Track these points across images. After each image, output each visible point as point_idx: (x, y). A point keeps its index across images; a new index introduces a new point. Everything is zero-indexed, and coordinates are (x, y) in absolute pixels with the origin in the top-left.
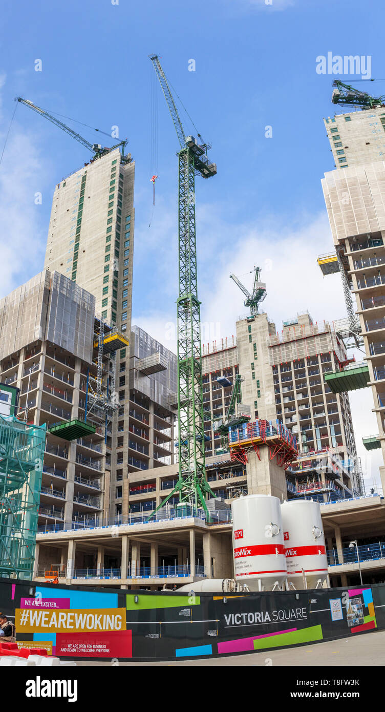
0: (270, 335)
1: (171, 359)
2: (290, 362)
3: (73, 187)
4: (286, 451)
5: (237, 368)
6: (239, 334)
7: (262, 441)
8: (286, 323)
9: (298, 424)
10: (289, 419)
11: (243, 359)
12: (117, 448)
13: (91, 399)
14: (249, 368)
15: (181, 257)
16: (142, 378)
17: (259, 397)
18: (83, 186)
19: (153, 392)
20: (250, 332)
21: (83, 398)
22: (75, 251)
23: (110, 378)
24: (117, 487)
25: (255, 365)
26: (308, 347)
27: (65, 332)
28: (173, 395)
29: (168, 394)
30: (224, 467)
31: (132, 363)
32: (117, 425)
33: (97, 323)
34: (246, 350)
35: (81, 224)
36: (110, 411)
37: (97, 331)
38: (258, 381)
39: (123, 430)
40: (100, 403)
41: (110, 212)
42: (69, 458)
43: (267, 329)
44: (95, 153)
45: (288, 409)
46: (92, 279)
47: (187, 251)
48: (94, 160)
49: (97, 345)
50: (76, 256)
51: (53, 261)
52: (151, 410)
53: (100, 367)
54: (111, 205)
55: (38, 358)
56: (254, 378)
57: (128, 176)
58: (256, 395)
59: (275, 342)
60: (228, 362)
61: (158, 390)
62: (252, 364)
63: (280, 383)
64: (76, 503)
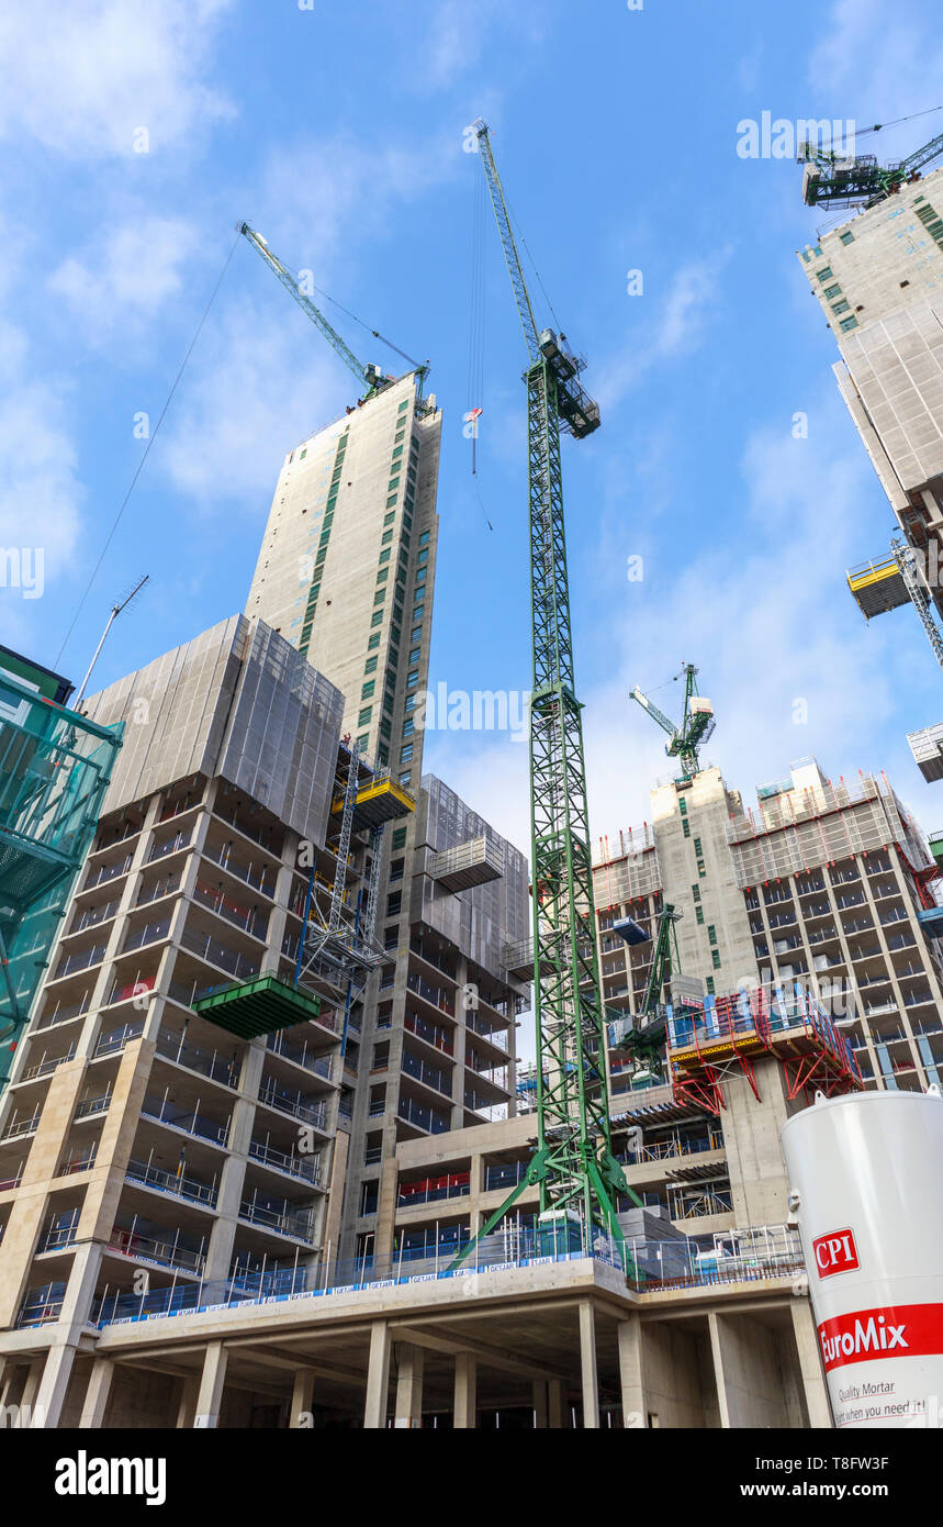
0: (732, 816)
1: (510, 863)
2: (787, 878)
3: (320, 460)
5: (658, 897)
6: (658, 818)
8: (766, 791)
11: (671, 876)
12: (371, 1073)
13: (314, 936)
14: (687, 898)
16: (443, 900)
17: (717, 966)
18: (340, 458)
19: (466, 933)
20: (684, 813)
21: (294, 932)
22: (310, 600)
23: (366, 891)
24: (365, 1184)
25: (701, 889)
26: (829, 838)
27: (267, 766)
28: (514, 946)
29: (501, 944)
30: (656, 1122)
31: (419, 861)
32: (375, 1011)
33: (344, 757)
34: (677, 855)
35: (327, 542)
36: (359, 971)
37: (342, 775)
38: (711, 928)
39: (389, 1026)
40: (332, 945)
41: (389, 518)
42: (240, 1089)
43: (725, 804)
44: (369, 385)
46: (341, 663)
48: (365, 401)
49: (340, 807)
50: (310, 613)
52: (463, 981)
54: (391, 501)
55: (192, 819)
56: (700, 921)
57: (427, 443)
58: (711, 962)
59: (745, 832)
60: (637, 884)
61: (478, 933)
62: (693, 887)
63: (767, 930)
64: (244, 1222)
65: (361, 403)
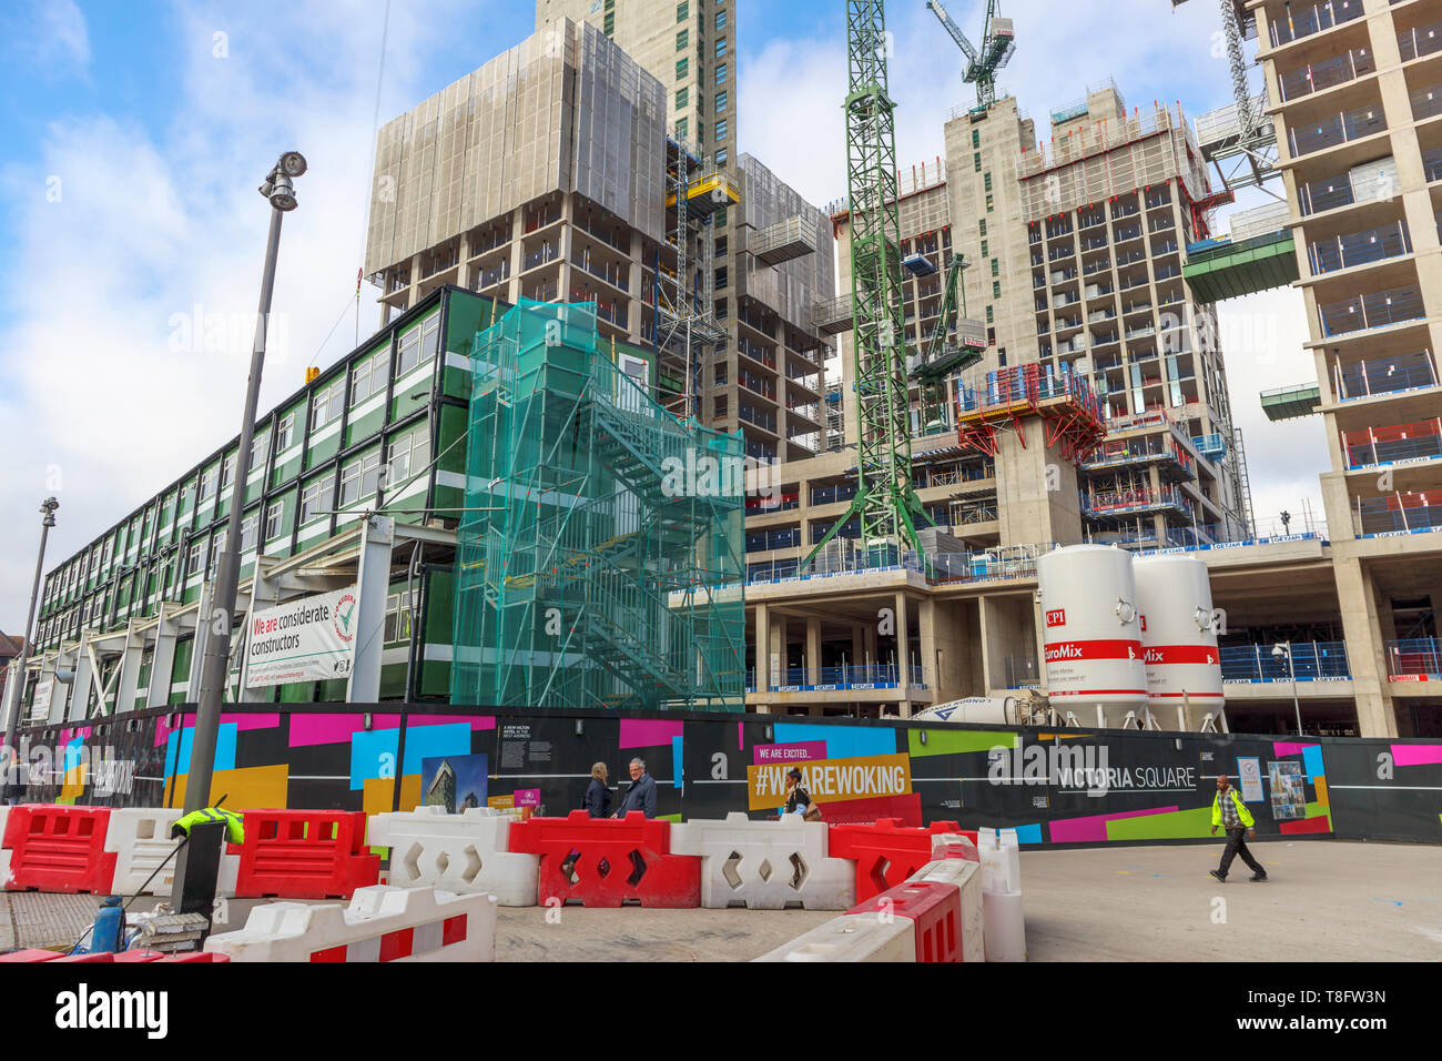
0: (1023, 150)
2: (1070, 213)
4: (1081, 427)
5: (947, 232)
6: (950, 153)
7: (1031, 409)
8: (1059, 115)
9: (1089, 355)
10: (1067, 345)
11: (960, 212)
13: (665, 321)
14: (974, 232)
16: (763, 271)
17: (997, 296)
19: (783, 301)
20: (976, 146)
21: (649, 318)
23: (700, 272)
25: (988, 223)
26: (1114, 173)
28: (823, 305)
29: (812, 304)
31: (741, 239)
32: (713, 372)
33: (672, 150)
34: (968, 189)
37: (673, 170)
38: (995, 261)
39: (726, 382)
43: (1017, 135)
45: (1063, 320)
49: (674, 201)
52: (780, 339)
53: (680, 249)
55: (556, 232)
56: (985, 254)
58: (992, 292)
59: (1034, 167)
60: (928, 219)
61: (793, 296)
62: (980, 221)
63: (1046, 262)
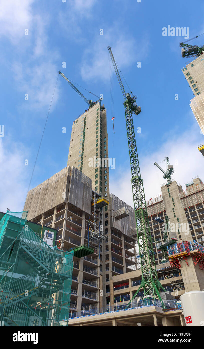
0: (180, 192)
1: (131, 210)
2: (194, 206)
3: (81, 123)
5: (165, 212)
6: (163, 194)
8: (187, 185)
11: (167, 207)
12: (105, 261)
13: (91, 234)
14: (172, 211)
15: (131, 157)
16: (117, 221)
18: (85, 122)
19: (122, 228)
20: (169, 192)
21: (87, 233)
22: (82, 156)
23: (100, 222)
24: (107, 286)
25: (175, 209)
26: (203, 196)
27: (78, 198)
28: (133, 229)
29: (130, 229)
30: (167, 271)
31: (111, 213)
32: (105, 247)
33: (93, 193)
35: (84, 142)
36: (101, 240)
37: (93, 197)
38: (178, 218)
39: (108, 251)
40: (95, 236)
41: (97, 136)
42: (79, 269)
43: (178, 189)
44: (90, 105)
46: (90, 170)
47: (133, 154)
48: (89, 109)
49: (93, 204)
50: (82, 159)
51: (72, 161)
52: (123, 239)
53: (95, 216)
54: (97, 132)
55: (64, 212)
56: (175, 217)
57: (104, 117)
59: (183, 196)
60: (160, 209)
61: (125, 227)
62: (173, 209)
63: (191, 218)
64: (83, 297)
65: (88, 109)
